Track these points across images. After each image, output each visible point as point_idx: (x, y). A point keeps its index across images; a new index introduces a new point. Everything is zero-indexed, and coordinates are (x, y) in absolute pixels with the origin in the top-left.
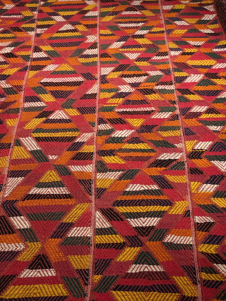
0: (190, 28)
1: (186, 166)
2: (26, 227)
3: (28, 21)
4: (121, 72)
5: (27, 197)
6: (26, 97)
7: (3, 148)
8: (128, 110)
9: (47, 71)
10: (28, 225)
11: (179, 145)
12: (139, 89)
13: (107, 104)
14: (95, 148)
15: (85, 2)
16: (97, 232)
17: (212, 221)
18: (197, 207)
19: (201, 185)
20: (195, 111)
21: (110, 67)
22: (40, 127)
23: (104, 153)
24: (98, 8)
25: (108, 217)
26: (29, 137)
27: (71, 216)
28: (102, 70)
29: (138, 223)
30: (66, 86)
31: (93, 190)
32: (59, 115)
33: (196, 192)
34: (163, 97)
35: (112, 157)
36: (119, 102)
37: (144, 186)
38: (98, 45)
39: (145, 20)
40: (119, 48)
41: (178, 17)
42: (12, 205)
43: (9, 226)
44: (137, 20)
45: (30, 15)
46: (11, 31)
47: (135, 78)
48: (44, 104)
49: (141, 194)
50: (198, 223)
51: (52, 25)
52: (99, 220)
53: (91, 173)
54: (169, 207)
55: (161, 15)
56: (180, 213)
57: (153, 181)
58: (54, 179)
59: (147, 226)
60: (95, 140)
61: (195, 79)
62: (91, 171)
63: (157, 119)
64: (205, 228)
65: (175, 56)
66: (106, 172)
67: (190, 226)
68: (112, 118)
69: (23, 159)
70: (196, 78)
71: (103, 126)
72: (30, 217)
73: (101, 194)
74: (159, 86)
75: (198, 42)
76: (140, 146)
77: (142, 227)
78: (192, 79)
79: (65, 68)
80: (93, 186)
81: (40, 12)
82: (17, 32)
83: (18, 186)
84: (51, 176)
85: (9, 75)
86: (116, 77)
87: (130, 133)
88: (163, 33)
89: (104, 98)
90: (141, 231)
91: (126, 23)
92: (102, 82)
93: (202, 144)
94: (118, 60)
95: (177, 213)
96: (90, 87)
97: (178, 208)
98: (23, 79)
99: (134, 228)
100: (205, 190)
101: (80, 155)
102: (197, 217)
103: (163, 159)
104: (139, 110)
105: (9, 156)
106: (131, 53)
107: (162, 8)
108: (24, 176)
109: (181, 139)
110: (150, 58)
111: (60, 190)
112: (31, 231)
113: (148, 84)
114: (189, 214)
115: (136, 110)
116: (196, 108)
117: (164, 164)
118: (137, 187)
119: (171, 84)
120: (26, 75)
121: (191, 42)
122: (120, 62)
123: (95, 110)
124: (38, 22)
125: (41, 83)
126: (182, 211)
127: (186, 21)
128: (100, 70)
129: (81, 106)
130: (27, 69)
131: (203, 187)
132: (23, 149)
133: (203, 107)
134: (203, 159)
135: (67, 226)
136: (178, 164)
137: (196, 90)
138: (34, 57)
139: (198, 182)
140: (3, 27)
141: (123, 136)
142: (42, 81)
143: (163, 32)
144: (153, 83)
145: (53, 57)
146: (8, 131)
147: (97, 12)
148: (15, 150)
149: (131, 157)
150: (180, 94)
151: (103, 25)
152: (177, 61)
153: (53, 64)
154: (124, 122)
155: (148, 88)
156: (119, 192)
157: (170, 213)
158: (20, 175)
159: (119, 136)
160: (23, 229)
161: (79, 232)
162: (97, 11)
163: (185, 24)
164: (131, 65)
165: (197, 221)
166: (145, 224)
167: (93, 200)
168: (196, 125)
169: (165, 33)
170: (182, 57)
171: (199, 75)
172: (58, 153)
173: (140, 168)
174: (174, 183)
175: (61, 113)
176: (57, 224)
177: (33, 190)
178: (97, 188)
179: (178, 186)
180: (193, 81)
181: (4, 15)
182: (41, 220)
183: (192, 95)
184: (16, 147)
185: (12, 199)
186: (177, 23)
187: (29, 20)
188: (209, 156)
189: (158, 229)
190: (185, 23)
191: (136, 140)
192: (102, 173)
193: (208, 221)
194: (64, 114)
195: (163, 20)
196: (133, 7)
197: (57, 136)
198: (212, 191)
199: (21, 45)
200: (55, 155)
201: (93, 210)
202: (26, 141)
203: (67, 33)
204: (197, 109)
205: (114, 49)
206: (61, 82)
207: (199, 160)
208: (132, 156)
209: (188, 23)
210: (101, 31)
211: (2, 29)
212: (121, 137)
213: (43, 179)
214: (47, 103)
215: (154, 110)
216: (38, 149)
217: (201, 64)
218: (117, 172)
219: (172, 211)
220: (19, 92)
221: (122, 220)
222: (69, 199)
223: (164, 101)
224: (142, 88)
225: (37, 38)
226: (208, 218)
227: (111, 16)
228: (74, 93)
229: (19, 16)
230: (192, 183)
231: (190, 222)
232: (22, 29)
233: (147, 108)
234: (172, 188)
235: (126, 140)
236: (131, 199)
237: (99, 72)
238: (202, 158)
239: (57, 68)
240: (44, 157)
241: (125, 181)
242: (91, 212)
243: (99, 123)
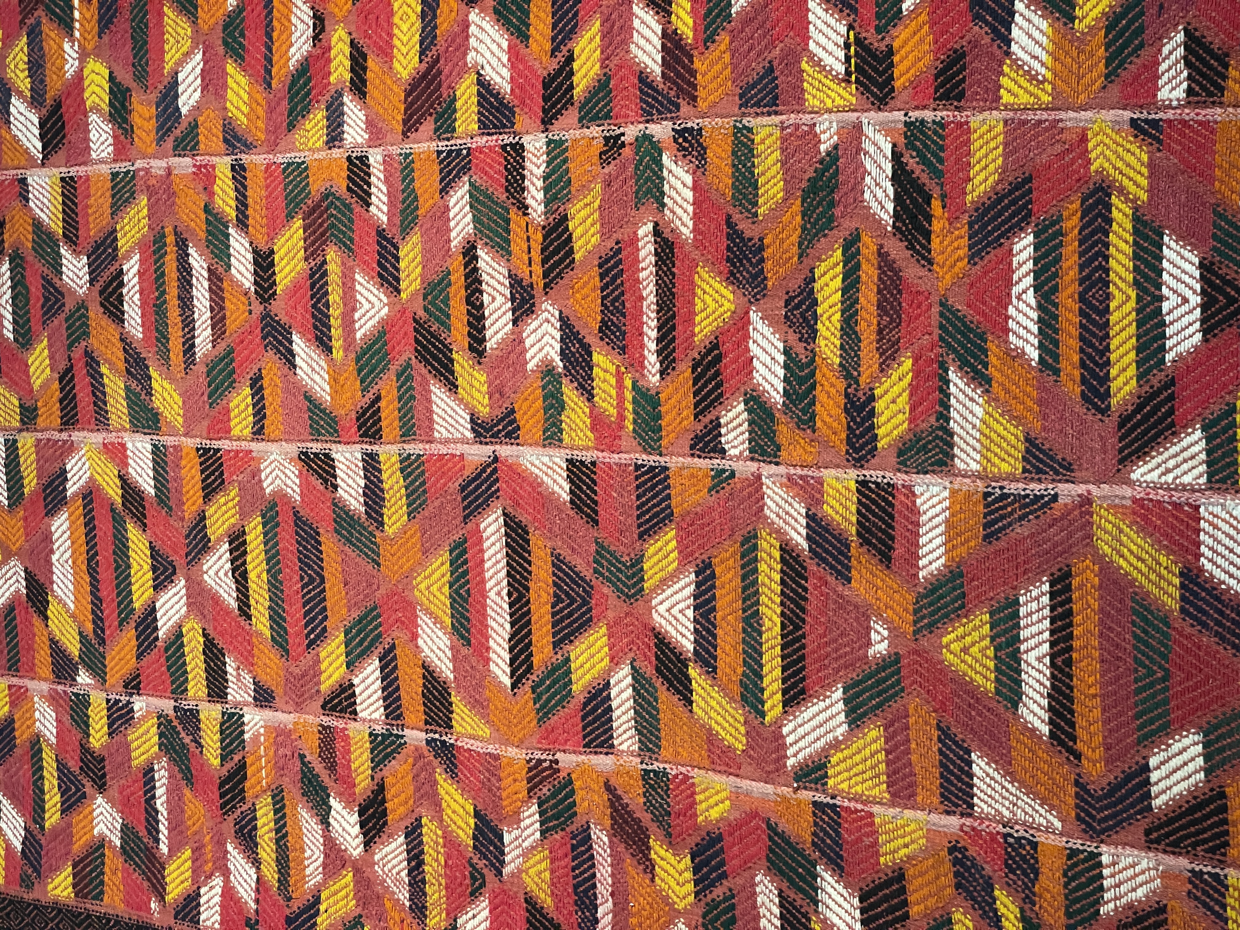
0: (221, 50)
1: (928, 115)
2: (1199, 748)
3: (187, 740)
4: (455, 356)
5: (1062, 743)
6: (587, 746)
7: (838, 834)
8: (654, 334)
9: (454, 659)
10: (1186, 742)
11: (823, 137)
12: (546, 286)
13: (621, 417)
14: (839, 473)
15: (75, 494)
16: (1223, 481)
17: (1180, 37)
18: (1115, 90)
19: (1018, 66)
20: (659, 58)
21: (430, 401)
22: (737, 689)
23: (862, 435)
24: (112, 438)
25: (1158, 435)
26: (785, 731)
27: (1153, 577)
28: (445, 434)
29: (1185, 321)
30: (531, 585)
31: (1032, 486)
32: (675, 611)
33: (1049, 88)
34: (585, 188)
35: (880, 405)
36: (613, 369)
37: (1015, 290)
38: (316, 447)
39: (170, 239)
40: (331, 362)
41: (154, 96)
42: (1099, 799)
43: (1192, 810)
44: (175, 275)
45: (154, 729)
46: (245, 808)
47: (486, 298)
48: (621, 674)
49: (1056, 305)
50: (1189, 92)
51: (205, 635)
52: (1168, 471)
53: (953, 493)
54: (1114, 200)
55: (147, 171)
56: (1145, 158)
57: (993, 255)
58: (982, 638)
59: (1198, 287)
60: (799, 471)
61: (494, 47)
62: (946, 494)
63: (696, 217)
64: (1211, 67)
65: (370, 125)
66: (951, 434)
67: (1200, 123)
68: (691, 399)
69: (888, 753)
70: (488, 41)
71: (731, 436)
72: (1153, 733)
73: (1052, 458)
74: (529, 201)
75: (294, 20)
76: (827, 291)
77: (1204, 307)
78: (494, 62)
79: (434, 588)
80: (1013, 488)
81: (137, 687)
82: (247, 784)
83: (1011, 775)
84: (965, 650)
85: (477, 814)
86: (483, 378)
87: (767, 331)
88: (243, 168)
89: (593, 429)
90: (1219, 311)
91: (189, 323)
92: (509, 435)
93: (823, 40)
94: (394, 368)
95: (1145, 171)
96: (535, 485)
97: (1120, 164)
98: (496, 757)
99: (1205, 340)
100: (1038, 51)
101: (868, 531)
102: (1163, 94)
103: (890, 207)
104: (652, 287)
105: (876, 809)
106: (354, 310)
107: (102, 162)
108: (969, 753)
109: (797, 127)
110: (380, 233)
111: (1030, 614)
112: (1216, 727)
113: (518, 246)
114: (1146, 121)
115: (652, 298)
116: (640, 53)
117: (914, 201)
118: (1021, 318)
119: (519, 149)
120: (477, 746)
121: (293, 50)
122: (405, 357)
123: (652, 468)
124: (191, 693)
125: (514, 686)
126: (1133, 148)
127: (181, 63)
128: (447, 441)
129: (632, 521)
130: (444, 743)
131: (1027, 58)
132: (840, 755)
133: (636, 23)
134: (896, 45)
135: (1196, 595)
136: (915, 148)
137: (548, 46)
138: (379, 714)
139: (1002, 73)
140: (221, 844)
141: (781, 358)
142: (507, 681)
143: (238, 170)
144: (512, 226)
145: (380, 635)
146: (754, 815)
147: (129, 445)
148: (845, 786)
149: (880, 332)
150: (571, 116)
151: (205, 423)
152: (400, 118)
153: (415, 637)
154: (709, 352)
155: (536, 248)
156: (1042, 388)
157: (1144, 196)
158: (961, 769)
159: (781, 372)
160: (1207, 757)
161: (1220, 549)
162: (123, 446)
163: (198, 70)
164: (421, 313)
165: (1180, 93)
166: (1188, 294)
167: (1081, 489)
168: (727, 57)
169: (245, 158)
170: (376, 94)
171: (473, 29)
172: (857, 619)
173: (935, 299)
174: (1004, 169)
175: (667, 605)
176: (1188, 630)
177: (1030, 718)
178: (1025, 470)
179: (1021, 153)
180: (505, 59)
181: (157, 841)
182: (1167, 689)
183: (575, 65)
184: (831, 782)
185: (1071, 801)
186: (192, 102)
187: (183, 734)
188: (878, 16)
189: (1214, 249)
190: (189, 67)
191: (797, 307)
192: (956, 451)
193: (1181, 51)
194: (669, 592)
195: (175, 161)
196: (98, 286)
197: (778, 621)
198: (1044, 25)
199: (319, 767)
200: (869, 629)
201: (1127, 492)
202: (801, 744)
203: (252, 576)
204: (649, 48)
205: (334, 381)
206: (511, 605)
207: (896, 59)
208: (874, 327)
209: (188, 55)
210: (235, 432)
211: (230, 847)
212: (786, 367)
213: (978, 678)
214: (615, 661)
215: (650, 226)
216: (839, 694)
217: (413, 17)
218: (953, 389)
219: (1132, 188)
220: (562, 774)
221: (1173, 382)
222: (1075, 583)
223: (608, 184)
224: (538, 270)
225: (279, 701)
226: (1165, 50)
227: (154, 384)
228: (565, 553)
229: (161, 777)
230: (1006, 98)
231: (1184, 123)
232: (229, 765)
233: (642, 254)
234: (1029, 179)
235: (799, 348)
236: (1075, 344)
237: (459, 449)
238: (890, 48)
239: (437, 620)
240: (878, 672)
241: (993, 359)
242: (1135, 500)
243: (714, 450)
